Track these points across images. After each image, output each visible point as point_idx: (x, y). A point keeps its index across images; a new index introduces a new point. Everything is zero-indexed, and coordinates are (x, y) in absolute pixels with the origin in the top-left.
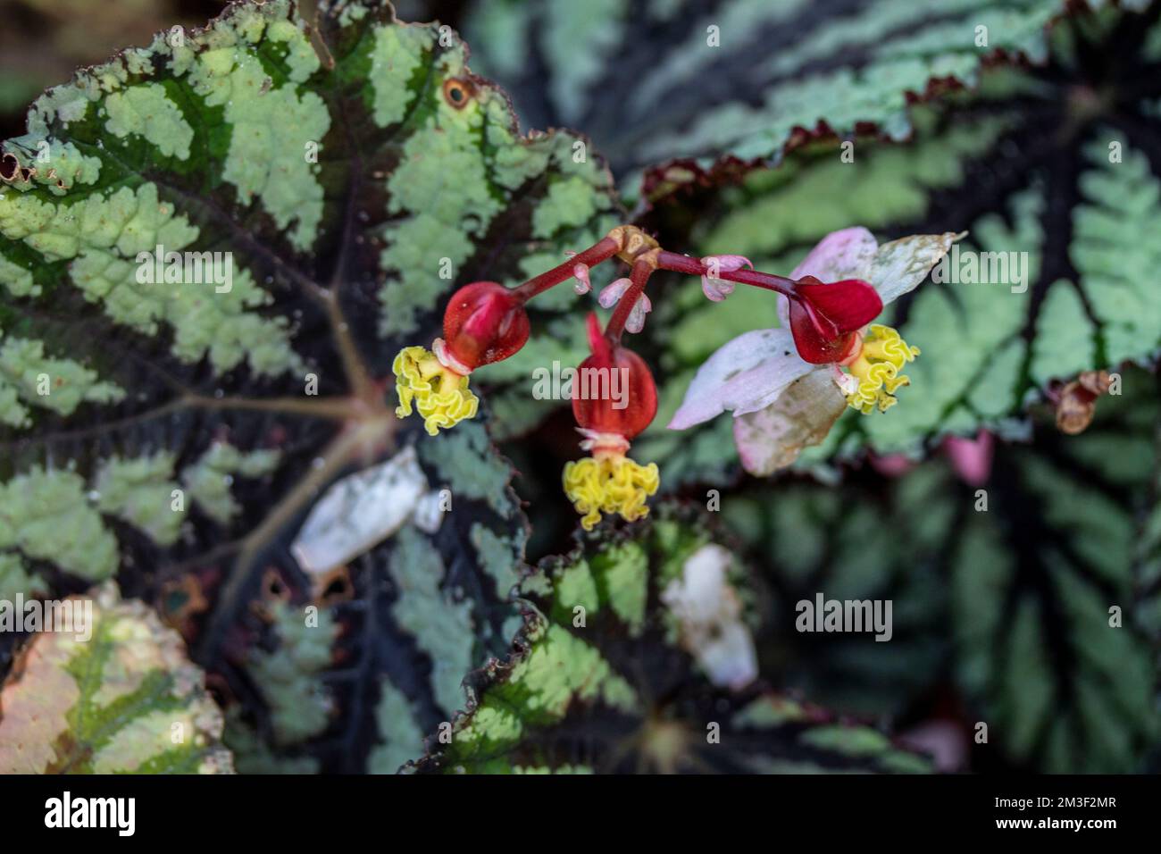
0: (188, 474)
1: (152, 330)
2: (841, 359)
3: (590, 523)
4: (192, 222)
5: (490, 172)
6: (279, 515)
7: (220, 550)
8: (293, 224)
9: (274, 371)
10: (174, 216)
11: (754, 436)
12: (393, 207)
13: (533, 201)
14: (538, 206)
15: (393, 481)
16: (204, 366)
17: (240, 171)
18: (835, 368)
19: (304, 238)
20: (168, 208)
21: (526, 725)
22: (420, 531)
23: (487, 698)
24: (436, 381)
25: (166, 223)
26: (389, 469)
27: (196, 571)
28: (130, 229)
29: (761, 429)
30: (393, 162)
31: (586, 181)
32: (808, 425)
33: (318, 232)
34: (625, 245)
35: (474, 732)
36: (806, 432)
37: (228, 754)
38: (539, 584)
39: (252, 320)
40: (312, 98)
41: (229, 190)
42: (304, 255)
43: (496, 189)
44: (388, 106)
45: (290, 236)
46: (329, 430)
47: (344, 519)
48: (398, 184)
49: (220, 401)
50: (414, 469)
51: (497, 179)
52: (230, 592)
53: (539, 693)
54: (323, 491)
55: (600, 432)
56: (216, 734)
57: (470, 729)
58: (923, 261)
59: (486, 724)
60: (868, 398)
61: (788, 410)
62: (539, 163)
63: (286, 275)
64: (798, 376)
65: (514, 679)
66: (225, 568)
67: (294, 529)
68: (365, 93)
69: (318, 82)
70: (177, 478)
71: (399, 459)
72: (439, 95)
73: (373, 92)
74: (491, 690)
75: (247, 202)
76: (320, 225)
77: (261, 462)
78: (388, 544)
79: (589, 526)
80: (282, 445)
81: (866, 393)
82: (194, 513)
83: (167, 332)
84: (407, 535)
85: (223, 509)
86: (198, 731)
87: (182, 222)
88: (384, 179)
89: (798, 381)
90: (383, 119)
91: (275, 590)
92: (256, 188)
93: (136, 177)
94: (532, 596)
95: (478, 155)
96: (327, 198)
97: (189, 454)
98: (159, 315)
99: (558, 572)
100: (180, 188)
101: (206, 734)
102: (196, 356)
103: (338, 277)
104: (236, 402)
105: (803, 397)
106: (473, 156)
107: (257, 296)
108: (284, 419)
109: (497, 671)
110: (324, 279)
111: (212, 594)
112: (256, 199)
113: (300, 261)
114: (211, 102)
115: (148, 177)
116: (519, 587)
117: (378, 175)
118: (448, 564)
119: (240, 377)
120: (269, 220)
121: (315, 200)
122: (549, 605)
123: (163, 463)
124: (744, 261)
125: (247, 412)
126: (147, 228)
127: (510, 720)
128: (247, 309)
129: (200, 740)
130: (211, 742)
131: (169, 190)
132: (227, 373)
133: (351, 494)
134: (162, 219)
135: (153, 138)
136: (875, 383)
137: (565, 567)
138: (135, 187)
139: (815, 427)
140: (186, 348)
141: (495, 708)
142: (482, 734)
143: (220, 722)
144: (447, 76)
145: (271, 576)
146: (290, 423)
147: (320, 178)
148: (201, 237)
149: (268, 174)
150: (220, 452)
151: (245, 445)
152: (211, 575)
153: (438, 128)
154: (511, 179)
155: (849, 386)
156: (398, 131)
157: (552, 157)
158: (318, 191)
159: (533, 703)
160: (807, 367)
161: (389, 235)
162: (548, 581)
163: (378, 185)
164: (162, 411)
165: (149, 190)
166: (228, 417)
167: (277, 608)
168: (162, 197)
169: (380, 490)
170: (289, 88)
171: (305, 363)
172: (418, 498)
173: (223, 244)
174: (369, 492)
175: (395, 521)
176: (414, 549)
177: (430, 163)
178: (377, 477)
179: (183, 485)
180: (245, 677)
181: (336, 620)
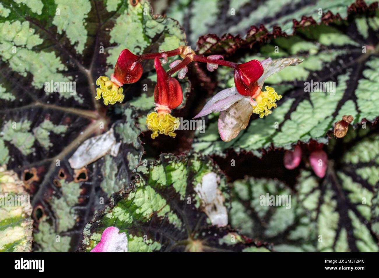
0: (35, 130)
1: (25, 75)
2: (252, 95)
3: (154, 136)
4: (41, 37)
5: (145, 31)
6: (67, 150)
7: (45, 161)
8: (77, 43)
9: (67, 97)
10: (35, 34)
11: (225, 126)
12: (112, 41)
13: (159, 43)
14: (161, 45)
15: (105, 140)
16: (42, 91)
17: (59, 21)
18: (250, 98)
19: (80, 49)
20: (32, 31)
21: (135, 220)
22: (111, 156)
23: (119, 204)
24: (110, 88)
25: (32, 35)
26: (104, 136)
27: (36, 167)
28: (18, 35)
29: (227, 124)
30: (112, 25)
31: (178, 37)
32: (241, 121)
33: (85, 47)
34: (183, 52)
35: (113, 215)
36: (241, 124)
37: (32, 221)
38: (144, 170)
39: (60, 76)
41: (55, 28)
42: (80, 55)
43: (147, 37)
44: (111, 4)
45: (75, 48)
46: (87, 122)
47: (87, 152)
48: (113, 33)
49: (48, 106)
50: (112, 135)
51: (147, 33)
52: (47, 176)
53: (139, 207)
54: (82, 143)
55: (160, 104)
56: (30, 214)
57: (111, 213)
59: (118, 213)
60: (261, 109)
61: (235, 116)
62: (161, 27)
63: (73, 62)
64: (238, 100)
65: (129, 198)
66: (47, 166)
67: (71, 155)
70: (31, 131)
71: (108, 133)
72: (129, 2)
74: (120, 201)
75: (61, 33)
76: (86, 45)
78: (100, 161)
79: (153, 137)
80: (69, 125)
81: (260, 107)
82: (36, 145)
83: (30, 76)
84: (108, 158)
85: (46, 144)
86: (23, 212)
87: (37, 36)
88: (109, 31)
89: (237, 102)
90: (109, 9)
91: (62, 175)
92: (64, 28)
93: (22, 18)
94: (141, 173)
95: (141, 24)
96: (88, 35)
97: (36, 123)
98: (28, 69)
99: (151, 167)
100: (37, 25)
101: (26, 214)
102: (40, 87)
103: (91, 66)
104: (54, 107)
105: (240, 109)
107: (62, 67)
108: (71, 115)
109: (123, 193)
110: (87, 66)
111: (42, 176)
112: (64, 32)
113: (78, 57)
115: (27, 19)
116: (136, 169)
117: (107, 29)
118: (119, 168)
119: (55, 97)
120: (68, 41)
121: (84, 35)
122: (147, 178)
123: (27, 124)
124: (221, 57)
125: (58, 111)
126: (24, 36)
127: (128, 215)
128: (58, 71)
129: (23, 215)
130: (27, 216)
131: (34, 25)
132: (51, 94)
133: (90, 143)
134: (30, 34)
135: (29, 5)
136: (263, 104)
137: (154, 165)
138: (22, 22)
139: (244, 121)
140: (36, 84)
141: (122, 208)
142: (116, 217)
143: (31, 210)
145: (62, 171)
146: (74, 117)
147: (86, 27)
148: (44, 43)
149: (68, 24)
150: (47, 124)
151: (56, 122)
152: (41, 169)
153: (128, 14)
154: (152, 33)
155: (254, 104)
156: (115, 14)
157: (166, 27)
158: (86, 32)
159: (138, 211)
160: (239, 97)
161: (110, 51)
162: (147, 169)
163: (107, 33)
164: (28, 107)
165: (27, 23)
166: (51, 111)
167: (62, 182)
168: (31, 27)
169: (100, 143)
171: (78, 95)
172: (112, 145)
173: (52, 47)
174: (96, 143)
175: (103, 153)
176: (109, 162)
177: (125, 26)
178: (100, 139)
179: (33, 134)
180: (50, 207)
181: (81, 187)
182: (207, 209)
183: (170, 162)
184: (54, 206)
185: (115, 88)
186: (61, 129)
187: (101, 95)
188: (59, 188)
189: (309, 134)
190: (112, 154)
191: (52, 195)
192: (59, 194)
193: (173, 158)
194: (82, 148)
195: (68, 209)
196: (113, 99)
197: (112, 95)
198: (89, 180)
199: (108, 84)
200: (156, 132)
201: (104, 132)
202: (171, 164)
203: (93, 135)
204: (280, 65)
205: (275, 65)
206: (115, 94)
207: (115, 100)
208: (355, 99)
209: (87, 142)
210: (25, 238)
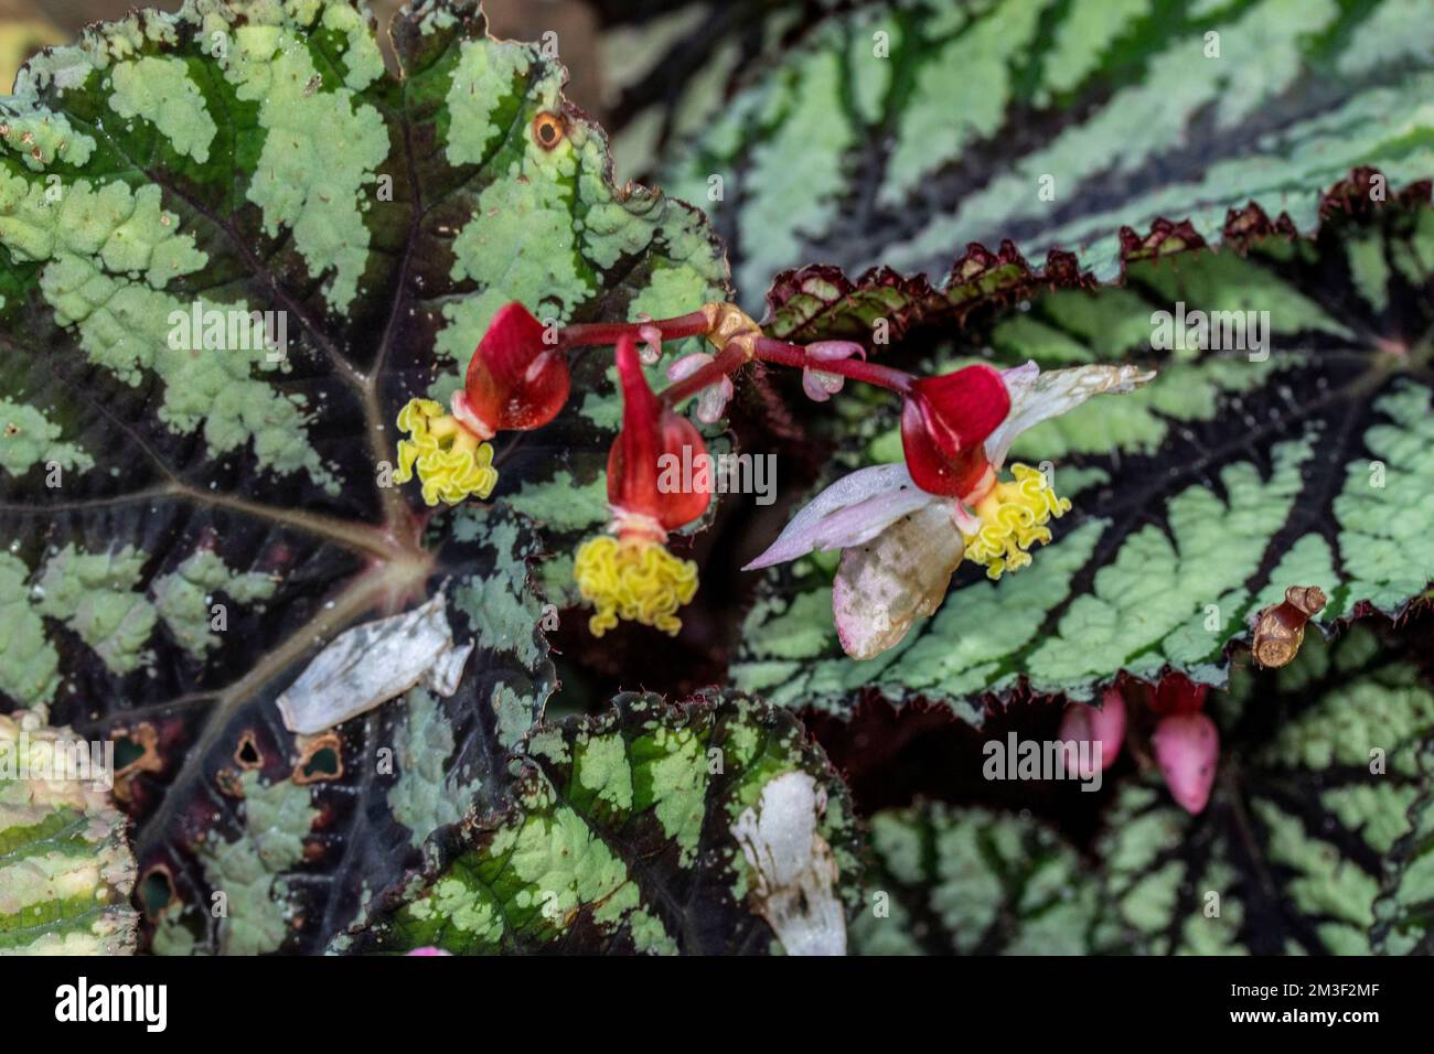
0: (159, 585)
1: (136, 380)
2: (962, 496)
3: (602, 626)
4: (201, 245)
5: (580, 241)
6: (271, 664)
7: (189, 698)
8: (329, 275)
9: (283, 468)
10: (178, 232)
11: (856, 604)
12: (457, 274)
13: (632, 291)
14: (637, 297)
15: (413, 633)
16: (195, 442)
17: (270, 191)
18: (957, 505)
19: (341, 296)
20: (172, 220)
21: (510, 929)
23: (456, 867)
24: (448, 443)
25: (169, 237)
26: (412, 618)
27: (156, 720)
28: (119, 235)
29: (865, 595)
30: (463, 215)
31: (699, 271)
32: (919, 586)
33: (358, 290)
34: (717, 324)
35: (433, 907)
36: (919, 596)
37: (134, 914)
38: (554, 748)
39: (263, 390)
40: (368, 111)
41: (253, 213)
42: (340, 318)
43: (587, 266)
44: (464, 141)
45: (324, 290)
46: (352, 565)
47: (348, 676)
48: (465, 243)
49: (209, 499)
50: (440, 618)
51: (587, 252)
52: (194, 756)
53: (532, 886)
55: (629, 510)
56: (125, 890)
57: (428, 901)
58: (1086, 386)
59: (451, 902)
60: (993, 546)
61: (898, 566)
62: (640, 233)
63: (313, 344)
64: (909, 510)
65: (496, 849)
66: (195, 720)
67: (286, 680)
68: (438, 119)
69: (381, 92)
70: (143, 587)
71: (425, 607)
72: (528, 133)
73: (448, 119)
74: (463, 859)
75: (274, 234)
76: (362, 281)
78: (391, 711)
80: (284, 573)
81: (989, 539)
82: (160, 638)
83: (154, 385)
84: (420, 699)
85: (198, 637)
86: (103, 883)
87: (187, 241)
88: (451, 236)
89: (908, 517)
90: (456, 156)
91: (249, 755)
92: (288, 215)
93: (137, 173)
94: (543, 759)
95: (568, 217)
96: (374, 246)
97: (163, 558)
98: (146, 361)
99: (581, 739)
100: (192, 200)
101: (112, 887)
102: (188, 427)
103: (379, 361)
104: (232, 501)
105: (916, 544)
106: (561, 217)
108: (291, 536)
109: (473, 831)
110: (363, 361)
111: (173, 753)
112: (286, 232)
113: (330, 325)
114: (243, 95)
115: (153, 177)
116: (526, 743)
117: (443, 229)
118: (459, 737)
119: (239, 466)
120: (299, 262)
121: (359, 246)
122: (563, 777)
123: (129, 562)
124: (856, 349)
125: (246, 519)
126: (141, 238)
127: (487, 909)
128: (257, 374)
129: (102, 893)
130: (116, 898)
131: (177, 199)
132: (224, 457)
133: (361, 643)
134: (163, 233)
135: (165, 127)
136: (1002, 526)
137: (591, 734)
138: (135, 186)
139: (928, 588)
140: (175, 414)
141: (466, 884)
142: (444, 915)
143: (133, 875)
144: (540, 109)
145: (249, 737)
146: (303, 545)
147: (368, 218)
148: (209, 268)
149: (304, 203)
150: (203, 563)
151: (239, 560)
152: (170, 730)
153: (522, 177)
154: (604, 252)
155: (969, 527)
156: (474, 175)
157: (657, 233)
158: (365, 235)
159: (523, 899)
160: (917, 499)
161: (448, 311)
162: (566, 746)
163: (443, 242)
164: (139, 497)
165: (152, 193)
166: (222, 519)
167: (248, 779)
168: (166, 205)
169: (394, 643)
170: (343, 95)
171: (323, 464)
172: (438, 655)
173: (237, 285)
174: (381, 645)
175: (406, 681)
176: (424, 717)
177: (508, 221)
178: (396, 628)
179: (152, 598)
180: (198, 870)
181: (315, 804)
182: (775, 907)
183: (649, 725)
184: (213, 868)
185: (464, 445)
186: (256, 585)
187: (414, 468)
188: (235, 800)
189: (1157, 647)
190: (438, 685)
191: (207, 825)
192: (233, 824)
193: (662, 712)
194: (327, 661)
195: (264, 882)
196: (458, 484)
197: (454, 469)
198: (349, 778)
199: (442, 426)
200: (608, 613)
201: (409, 606)
202: (652, 734)
203: (371, 613)
204: (1070, 390)
205: (1048, 389)
206: (465, 467)
207: (463, 487)
208: (1331, 530)
209: (348, 639)
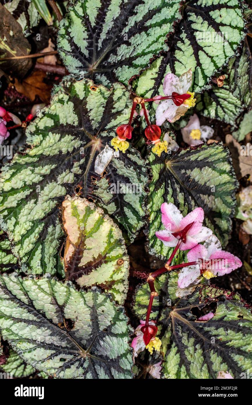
0: (72, 170)
1: (58, 153)
4: (59, 134)
5: (103, 97)
6: (88, 167)
7: (81, 178)
8: (74, 123)
9: (79, 146)
12: (89, 110)
13: (112, 96)
15: (107, 152)
16: (68, 152)
17: (62, 121)
18: (183, 104)
19: (76, 124)
22: (116, 158)
24: (120, 143)
26: (105, 150)
27: (79, 183)
30: (86, 103)
31: (120, 88)
33: (78, 121)
37: (107, 215)
40: (69, 103)
41: (62, 125)
42: (77, 126)
43: (106, 98)
44: (81, 96)
45: (74, 125)
47: (101, 162)
48: (88, 107)
49: (72, 156)
50: (109, 148)
54: (94, 159)
55: (154, 140)
56: (103, 213)
57: (150, 193)
58: (189, 78)
59: (151, 190)
60: (190, 106)
62: (111, 91)
68: (77, 96)
69: (69, 100)
70: (70, 172)
71: (106, 148)
72: (90, 89)
73: (78, 95)
75: (65, 125)
77: (82, 161)
78: (111, 164)
80: (84, 156)
82: (76, 175)
83: (61, 152)
84: (114, 159)
85: (80, 172)
86: (100, 214)
87: (57, 135)
89: (177, 109)
90: (81, 98)
91: (94, 179)
92: (66, 121)
93: (47, 133)
94: (147, 164)
96: (78, 116)
97: (71, 167)
98: (59, 150)
100: (55, 130)
101: (101, 214)
102: (66, 152)
104: (74, 154)
106: (100, 96)
107: (73, 137)
110: (81, 127)
111: (83, 185)
112: (67, 123)
114: (54, 114)
115: (49, 132)
118: (124, 162)
119: (74, 150)
120: (70, 125)
121: (76, 117)
123: (67, 171)
126: (53, 140)
127: (153, 186)
128: (72, 140)
129: (101, 215)
131: (53, 131)
132: (72, 151)
133: (99, 157)
134: (54, 137)
135: (47, 125)
138: (48, 135)
140: (64, 152)
144: (90, 86)
145: (92, 178)
147: (75, 114)
148: (61, 135)
150: (76, 164)
151: (79, 160)
152: (81, 183)
153: (91, 95)
154: (108, 96)
155: (186, 106)
156: (85, 98)
159: (155, 181)
161: (89, 115)
162: (148, 160)
163: (85, 108)
164: (63, 163)
165: (50, 133)
167: (96, 182)
168: (53, 133)
169: (105, 154)
170: (65, 103)
171: (83, 142)
172: (113, 153)
173: (64, 133)
174: (103, 156)
175: (110, 158)
176: (116, 161)
177: (92, 100)
178: (103, 152)
179: (72, 172)
180: (95, 195)
181: (107, 179)
184: (97, 194)
188: (95, 185)
191: (93, 190)
192: (97, 188)
195: (105, 192)
198: (108, 173)
201: (102, 148)
203: (97, 153)
209: (98, 157)
210: (112, 226)
